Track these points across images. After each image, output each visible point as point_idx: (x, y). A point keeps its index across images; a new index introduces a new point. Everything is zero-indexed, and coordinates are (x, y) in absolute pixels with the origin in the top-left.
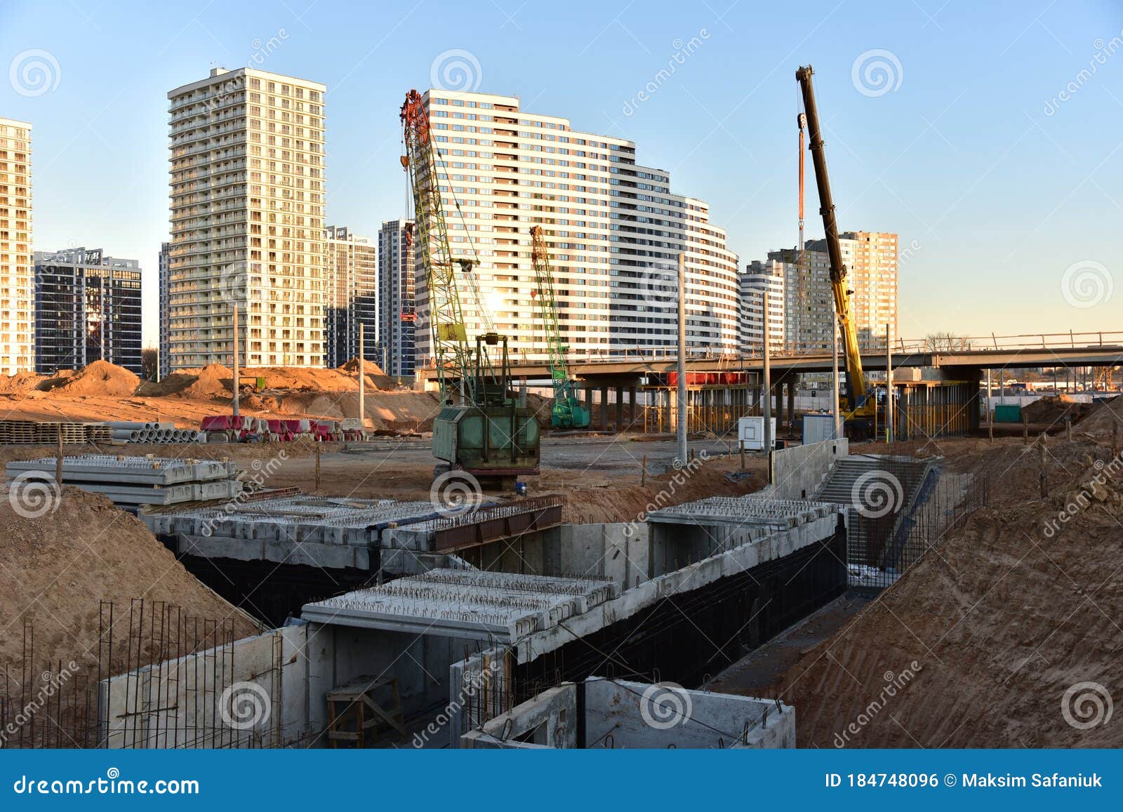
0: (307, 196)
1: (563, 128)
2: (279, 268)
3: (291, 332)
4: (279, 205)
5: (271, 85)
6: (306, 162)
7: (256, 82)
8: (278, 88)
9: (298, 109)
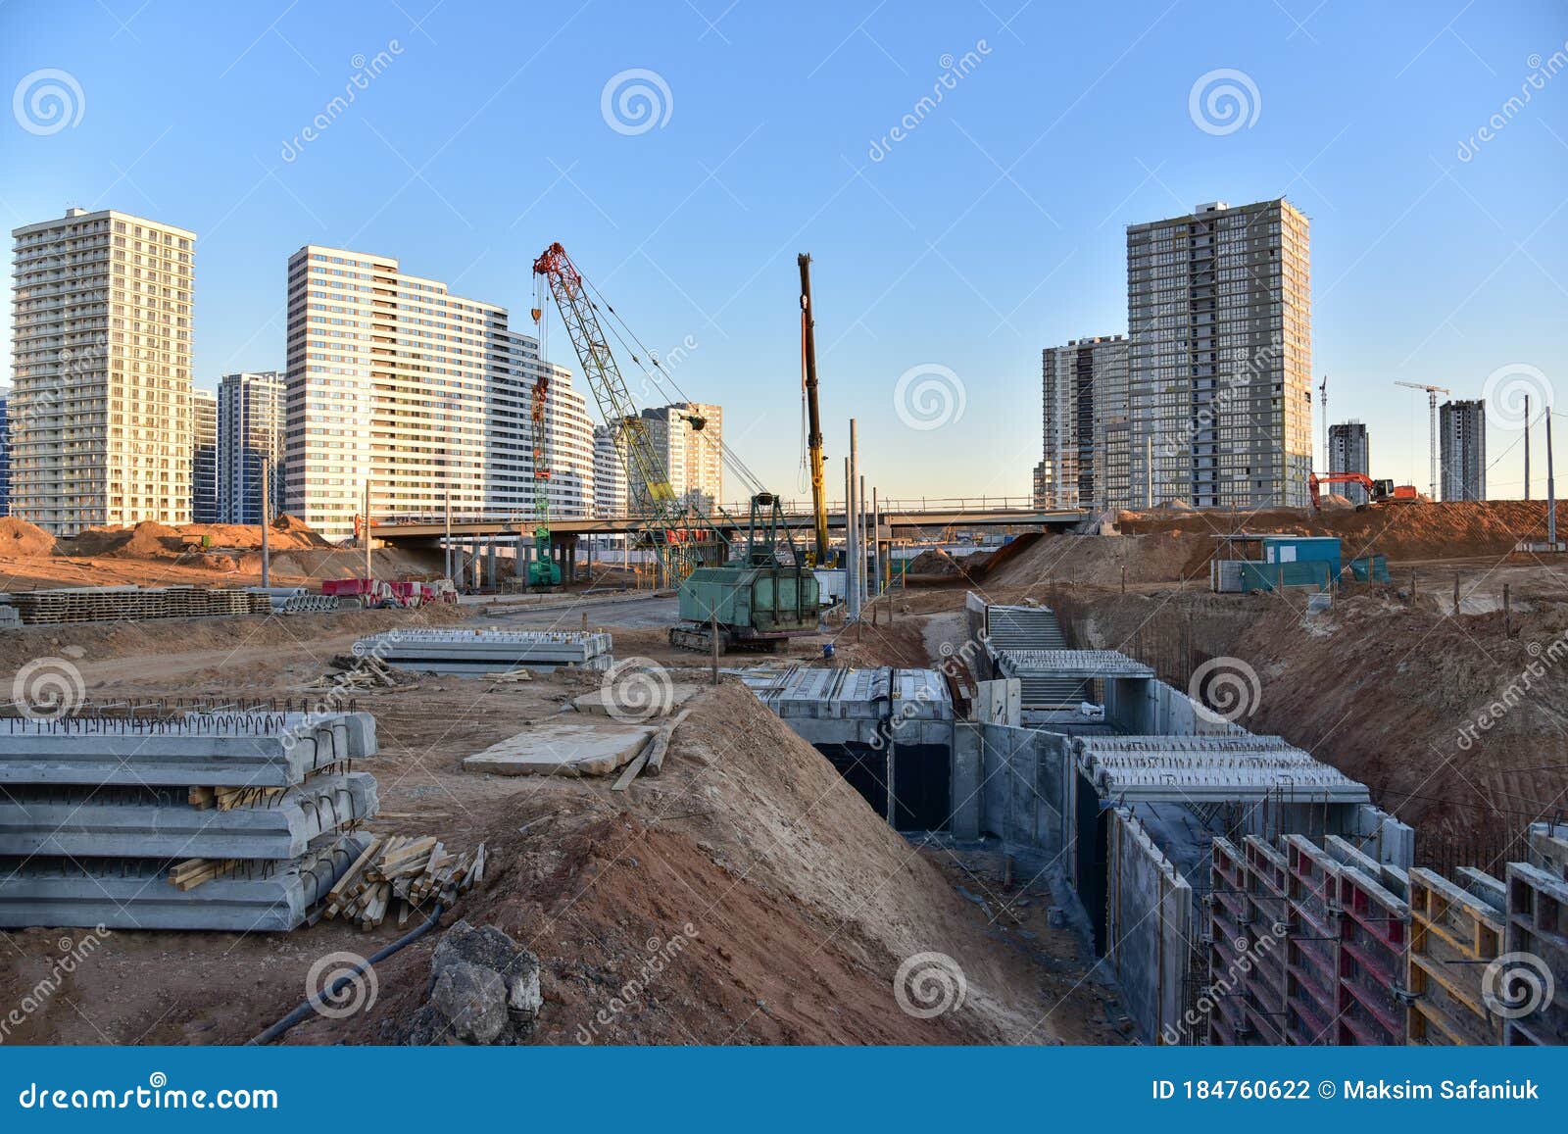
0: (173, 346)
1: (441, 291)
2: (142, 420)
3: (155, 487)
4: (143, 353)
5: (138, 230)
6: (173, 310)
7: (121, 226)
8: (145, 234)
9: (166, 256)
